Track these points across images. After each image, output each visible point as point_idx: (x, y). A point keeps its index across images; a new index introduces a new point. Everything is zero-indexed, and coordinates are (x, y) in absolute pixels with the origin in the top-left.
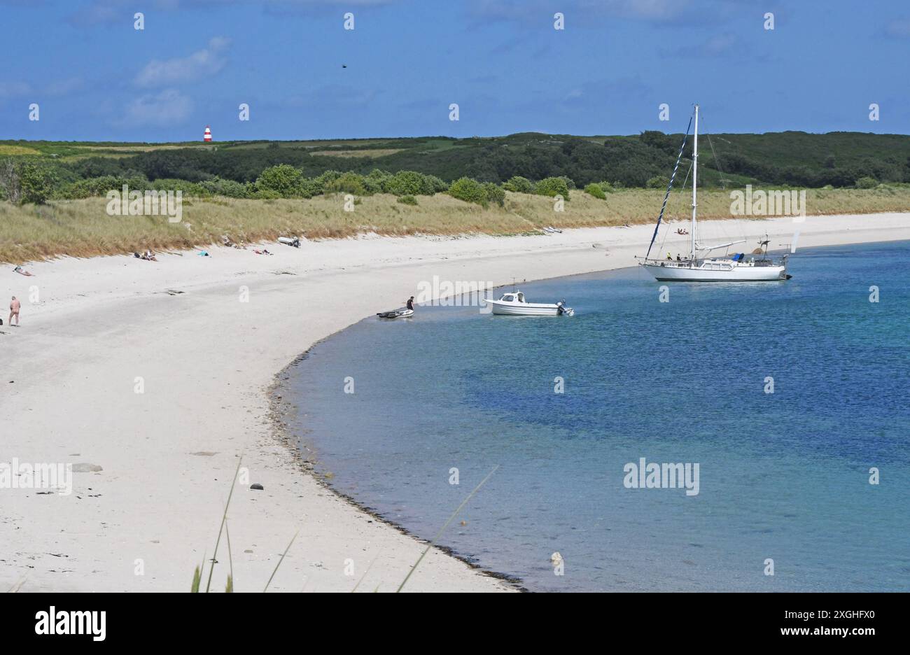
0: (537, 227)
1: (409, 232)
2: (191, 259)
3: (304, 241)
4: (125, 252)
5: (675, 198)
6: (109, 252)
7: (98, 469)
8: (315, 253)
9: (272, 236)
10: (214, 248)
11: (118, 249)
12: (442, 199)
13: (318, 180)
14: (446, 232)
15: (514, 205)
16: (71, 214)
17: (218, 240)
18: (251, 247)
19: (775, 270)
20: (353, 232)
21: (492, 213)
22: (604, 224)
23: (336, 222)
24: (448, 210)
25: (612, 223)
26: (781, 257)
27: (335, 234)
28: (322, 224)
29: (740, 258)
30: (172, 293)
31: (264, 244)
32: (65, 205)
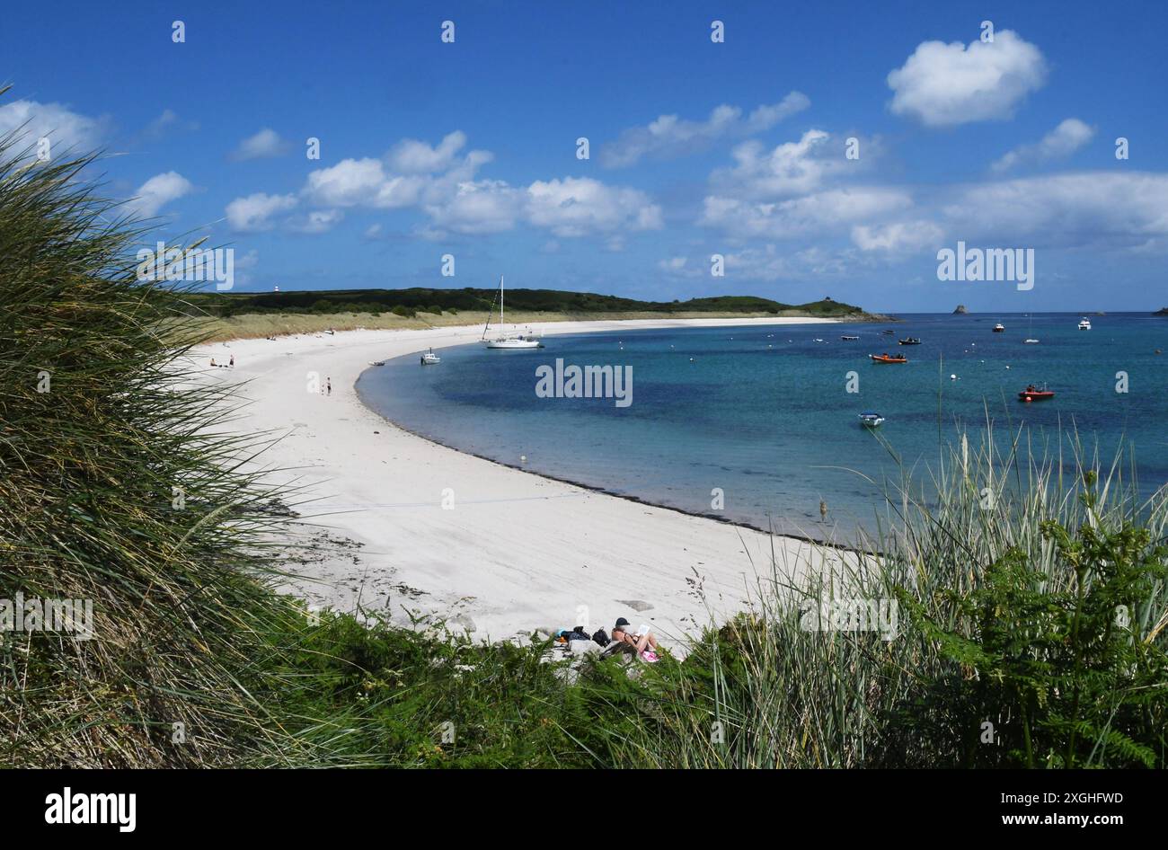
0: (430, 326)
1: (378, 328)
2: (290, 339)
3: (335, 332)
4: (264, 337)
5: (494, 315)
6: (258, 337)
7: (306, 426)
8: (341, 337)
9: (322, 330)
10: (299, 335)
11: (261, 336)
12: (390, 315)
13: (337, 307)
14: (394, 328)
15: (420, 317)
16: (241, 321)
17: (301, 332)
18: (314, 335)
19: (535, 344)
20: (355, 328)
21: (411, 321)
22: (456, 325)
23: (348, 324)
24: (393, 319)
25: (460, 325)
26: (537, 339)
27: (348, 329)
28: (342, 325)
29: (521, 338)
30: (289, 354)
31: (319, 334)
32: (237, 317)
